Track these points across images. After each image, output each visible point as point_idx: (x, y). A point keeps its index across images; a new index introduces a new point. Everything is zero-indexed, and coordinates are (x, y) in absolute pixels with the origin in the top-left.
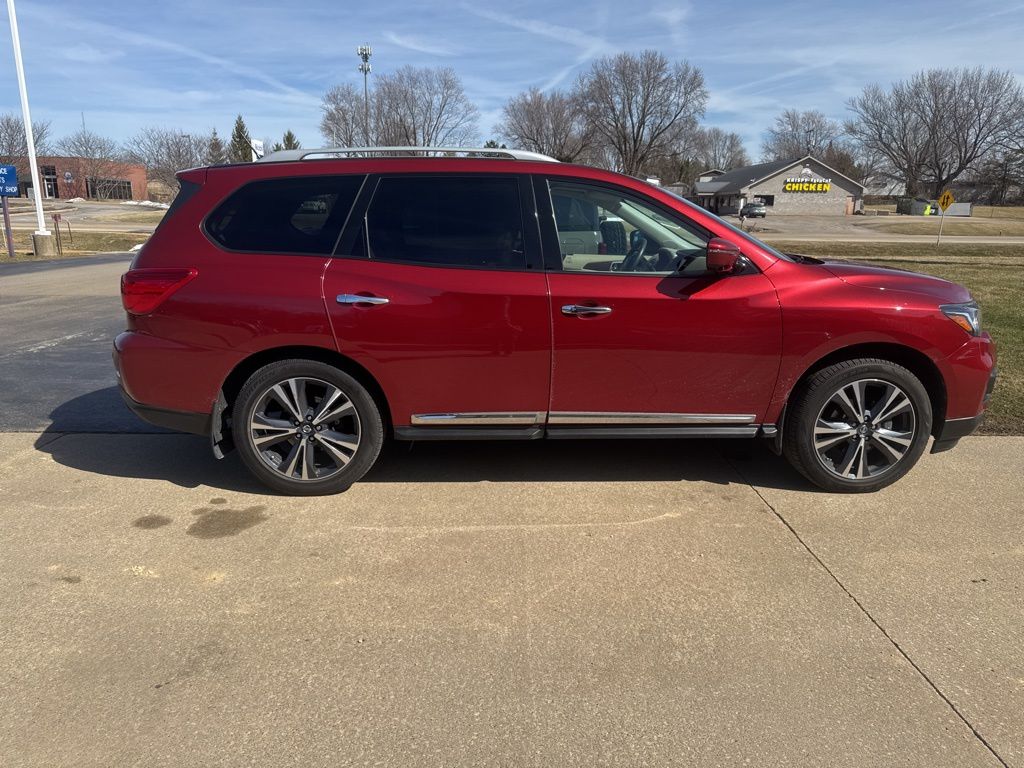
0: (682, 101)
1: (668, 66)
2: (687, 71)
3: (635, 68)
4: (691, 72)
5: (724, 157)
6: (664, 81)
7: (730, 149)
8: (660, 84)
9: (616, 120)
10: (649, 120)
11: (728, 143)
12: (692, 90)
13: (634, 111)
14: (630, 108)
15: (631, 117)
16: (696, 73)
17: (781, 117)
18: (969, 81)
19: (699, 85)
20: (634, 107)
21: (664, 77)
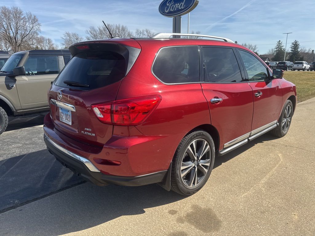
0: (31, 26)
1: (23, 13)
2: (31, 16)
3: (9, 12)
4: (33, 16)
5: (47, 46)
6: (23, 18)
7: (49, 44)
8: (21, 19)
9: (6, 31)
10: (19, 32)
11: (47, 41)
12: (34, 22)
13: (13, 28)
14: (10, 27)
15: (12, 30)
16: (35, 17)
17: (65, 34)
18: (118, 28)
19: (37, 21)
20: (12, 26)
21: (22, 17)
